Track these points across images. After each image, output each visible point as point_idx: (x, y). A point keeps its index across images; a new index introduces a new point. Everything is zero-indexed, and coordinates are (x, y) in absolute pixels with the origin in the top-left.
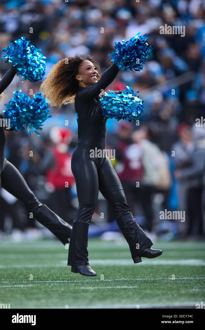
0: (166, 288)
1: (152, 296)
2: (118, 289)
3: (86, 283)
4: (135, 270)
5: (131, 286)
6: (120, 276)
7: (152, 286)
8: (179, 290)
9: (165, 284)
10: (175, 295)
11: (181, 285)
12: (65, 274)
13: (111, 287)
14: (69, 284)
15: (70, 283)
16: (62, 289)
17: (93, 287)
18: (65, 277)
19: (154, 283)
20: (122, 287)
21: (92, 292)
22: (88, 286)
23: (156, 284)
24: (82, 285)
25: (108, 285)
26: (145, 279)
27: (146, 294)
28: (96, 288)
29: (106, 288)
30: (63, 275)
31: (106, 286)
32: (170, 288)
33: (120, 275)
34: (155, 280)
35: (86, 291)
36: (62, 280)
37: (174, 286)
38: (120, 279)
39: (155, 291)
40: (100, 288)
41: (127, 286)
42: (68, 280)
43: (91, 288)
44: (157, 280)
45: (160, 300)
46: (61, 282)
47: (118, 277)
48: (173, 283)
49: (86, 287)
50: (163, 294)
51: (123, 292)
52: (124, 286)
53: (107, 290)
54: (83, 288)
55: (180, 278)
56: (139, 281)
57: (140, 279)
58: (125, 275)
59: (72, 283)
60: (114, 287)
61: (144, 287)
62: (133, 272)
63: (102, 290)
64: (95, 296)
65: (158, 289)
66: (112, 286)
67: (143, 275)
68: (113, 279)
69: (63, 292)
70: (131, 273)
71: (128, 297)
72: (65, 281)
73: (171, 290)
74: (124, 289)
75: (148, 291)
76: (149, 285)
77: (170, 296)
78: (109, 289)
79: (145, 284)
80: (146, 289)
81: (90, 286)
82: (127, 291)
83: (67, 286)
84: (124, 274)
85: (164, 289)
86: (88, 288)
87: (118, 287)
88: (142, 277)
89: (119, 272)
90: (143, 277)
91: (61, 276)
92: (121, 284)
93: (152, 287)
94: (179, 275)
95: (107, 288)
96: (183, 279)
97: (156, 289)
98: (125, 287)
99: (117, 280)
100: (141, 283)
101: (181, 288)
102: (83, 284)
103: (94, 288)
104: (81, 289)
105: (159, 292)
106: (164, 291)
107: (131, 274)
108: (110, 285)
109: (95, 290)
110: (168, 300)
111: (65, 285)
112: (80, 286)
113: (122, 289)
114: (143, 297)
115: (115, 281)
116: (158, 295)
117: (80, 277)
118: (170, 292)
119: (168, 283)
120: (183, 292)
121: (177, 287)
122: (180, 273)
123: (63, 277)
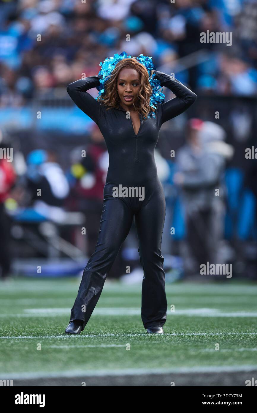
0: (168, 347)
1: (150, 358)
2: (103, 348)
3: (59, 340)
4: (126, 323)
5: (121, 344)
6: (105, 330)
7: (150, 344)
8: (186, 349)
9: (168, 342)
10: (182, 357)
11: (189, 343)
12: (29, 327)
13: (93, 345)
14: (35, 340)
15: (37, 340)
16: (26, 348)
17: (68, 345)
18: (30, 332)
19: (152, 340)
20: (109, 346)
21: (67, 352)
22: (62, 344)
23: (156, 342)
24: (54, 343)
25: (89, 343)
26: (140, 334)
27: (142, 355)
28: (73, 346)
29: (86, 346)
30: (27, 329)
31: (85, 344)
32: (175, 347)
33: (105, 328)
34: (154, 336)
35: (59, 351)
36: (25, 335)
37: (180, 344)
38: (105, 335)
39: (154, 350)
40: (78, 346)
41: (115, 344)
42: (34, 336)
43: (66, 347)
44: (156, 336)
45: (161, 364)
46: (25, 339)
47: (102, 331)
48: (179, 340)
49: (58, 345)
50: (166, 356)
51: (109, 353)
52: (111, 345)
53: (87, 350)
54: (54, 346)
55: (188, 333)
56: (131, 337)
57: (133, 335)
58: (112, 329)
59: (39, 339)
60: (97, 345)
61: (139, 346)
62: (123, 325)
63: (80, 350)
64: (71, 359)
65: (159, 349)
66: (95, 344)
67: (137, 329)
68: (96, 335)
69: (28, 352)
70: (121, 326)
71: (118, 360)
72: (29, 337)
73: (176, 350)
74: (112, 348)
75: (145, 352)
76: (145, 343)
77: (175, 359)
78: (90, 348)
79: (139, 342)
80: (141, 348)
81: (64, 344)
82: (115, 351)
83: (33, 344)
84: (111, 327)
85: (166, 349)
86: (61, 347)
87: (103, 346)
88: (136, 332)
89: (105, 325)
90: (138, 331)
91: (24, 330)
92: (107, 341)
93: (150, 346)
94: (187, 329)
95: (88, 348)
96: (193, 335)
97: (155, 348)
98: (113, 345)
99: (101, 335)
100: (134, 339)
101: (189, 348)
102: (55, 341)
103: (70, 346)
104: (51, 348)
105: (159, 353)
106: (167, 352)
107: (120, 328)
108: (92, 342)
109: (71, 349)
110: (173, 363)
111: (30, 342)
112: (50, 344)
113: (108, 348)
114: (138, 360)
115: (98, 337)
116: (157, 357)
117: (50, 331)
118: (174, 353)
119: (172, 340)
120: (192, 352)
121: (185, 346)
122: (188, 327)
123: (27, 332)
